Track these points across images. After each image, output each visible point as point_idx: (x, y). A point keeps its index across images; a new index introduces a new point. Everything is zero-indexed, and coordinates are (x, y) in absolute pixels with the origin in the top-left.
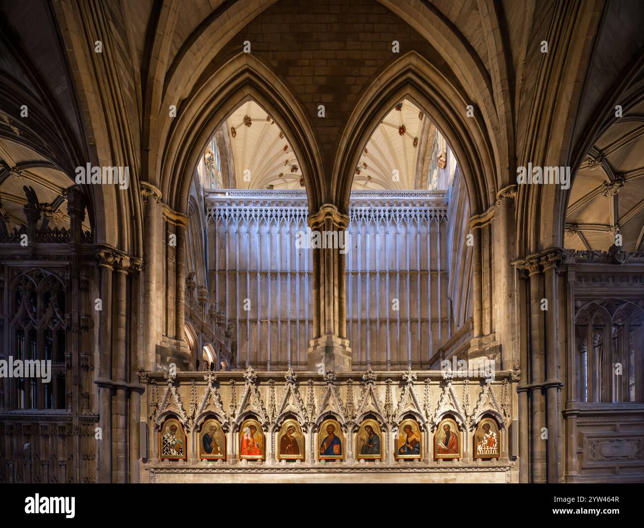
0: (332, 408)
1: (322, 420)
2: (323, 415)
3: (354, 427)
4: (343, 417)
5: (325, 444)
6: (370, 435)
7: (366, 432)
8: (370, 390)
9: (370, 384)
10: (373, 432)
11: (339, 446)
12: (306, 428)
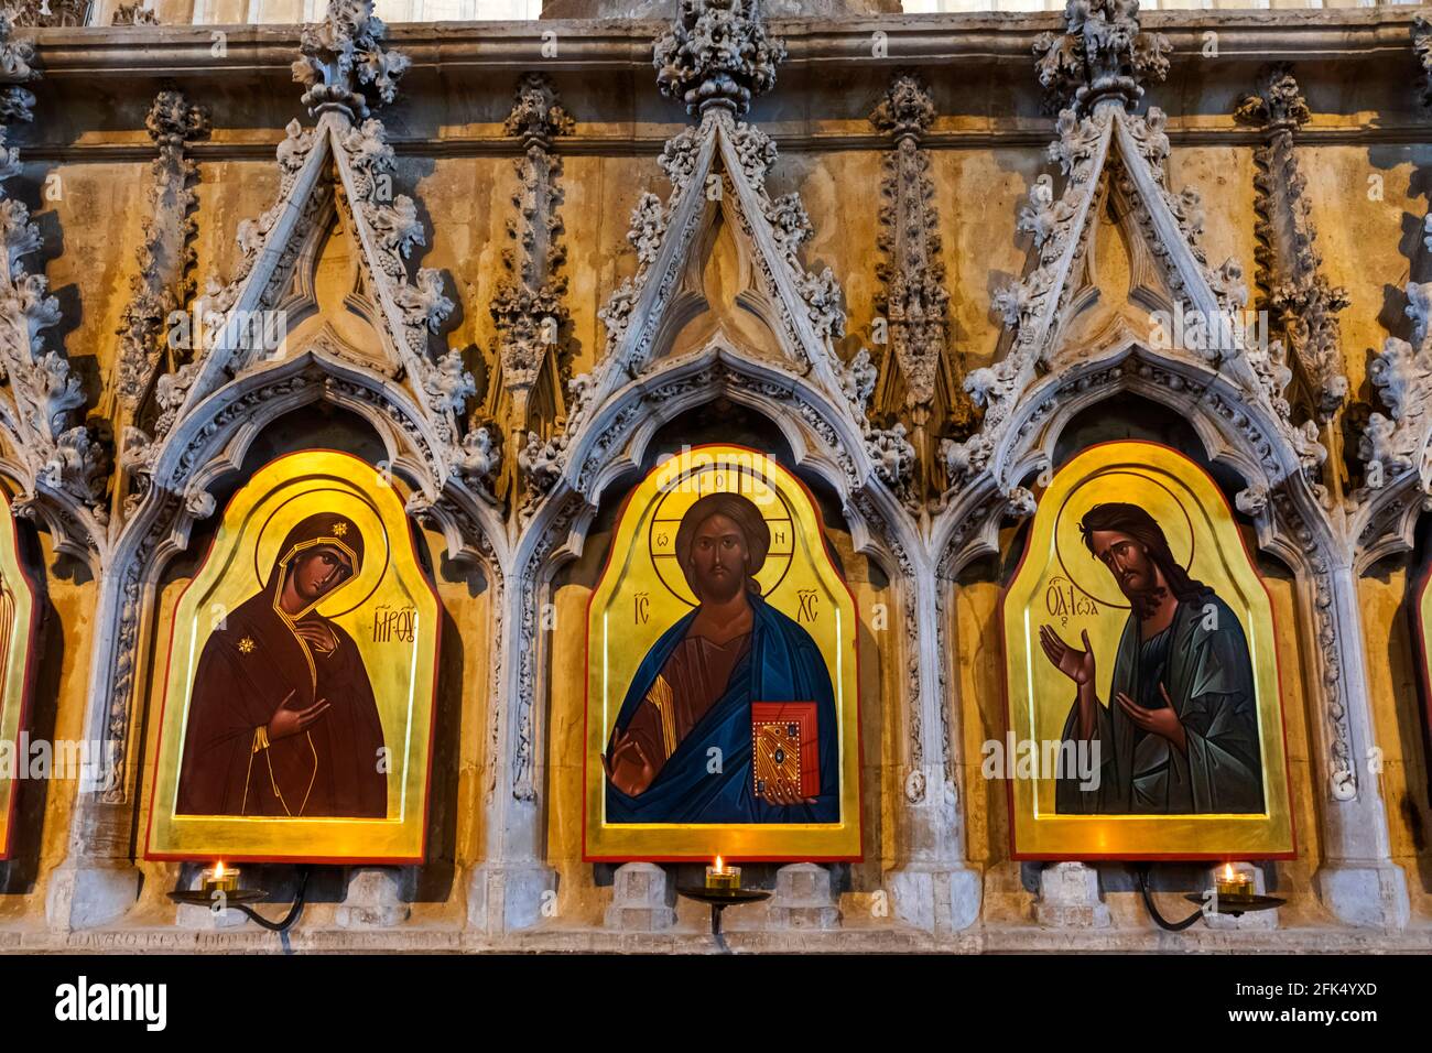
0: (735, 332)
1: (635, 456)
2: (647, 397)
3: (969, 525)
4: (851, 417)
5: (660, 693)
6: (1142, 602)
7: (1097, 578)
8: (1115, 167)
9: (1108, 110)
10: (1177, 575)
11: (806, 715)
12: (473, 533)
